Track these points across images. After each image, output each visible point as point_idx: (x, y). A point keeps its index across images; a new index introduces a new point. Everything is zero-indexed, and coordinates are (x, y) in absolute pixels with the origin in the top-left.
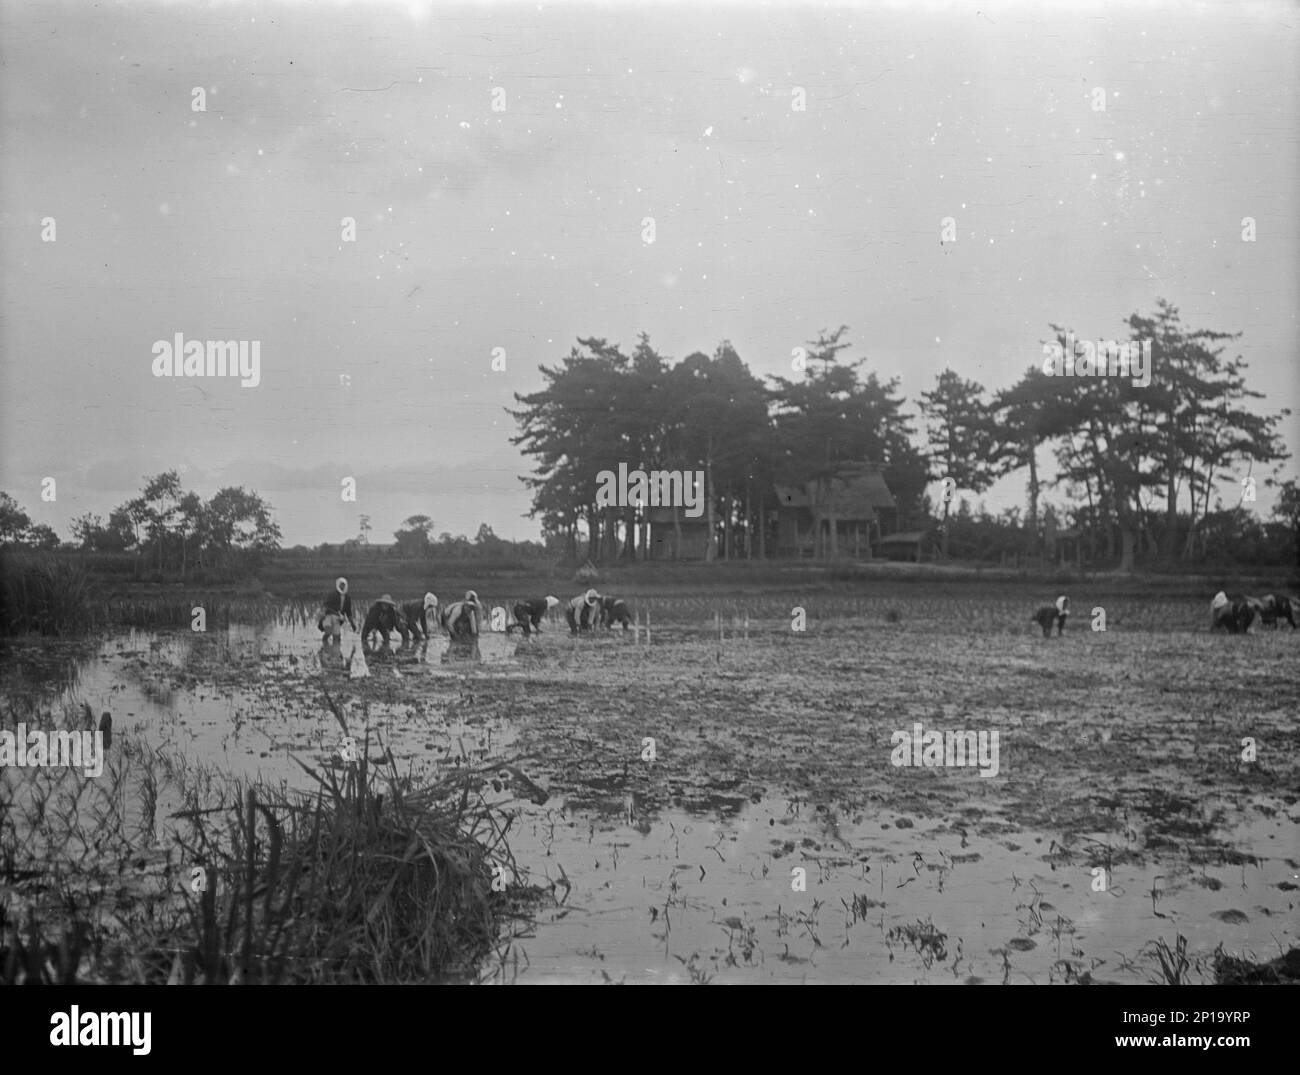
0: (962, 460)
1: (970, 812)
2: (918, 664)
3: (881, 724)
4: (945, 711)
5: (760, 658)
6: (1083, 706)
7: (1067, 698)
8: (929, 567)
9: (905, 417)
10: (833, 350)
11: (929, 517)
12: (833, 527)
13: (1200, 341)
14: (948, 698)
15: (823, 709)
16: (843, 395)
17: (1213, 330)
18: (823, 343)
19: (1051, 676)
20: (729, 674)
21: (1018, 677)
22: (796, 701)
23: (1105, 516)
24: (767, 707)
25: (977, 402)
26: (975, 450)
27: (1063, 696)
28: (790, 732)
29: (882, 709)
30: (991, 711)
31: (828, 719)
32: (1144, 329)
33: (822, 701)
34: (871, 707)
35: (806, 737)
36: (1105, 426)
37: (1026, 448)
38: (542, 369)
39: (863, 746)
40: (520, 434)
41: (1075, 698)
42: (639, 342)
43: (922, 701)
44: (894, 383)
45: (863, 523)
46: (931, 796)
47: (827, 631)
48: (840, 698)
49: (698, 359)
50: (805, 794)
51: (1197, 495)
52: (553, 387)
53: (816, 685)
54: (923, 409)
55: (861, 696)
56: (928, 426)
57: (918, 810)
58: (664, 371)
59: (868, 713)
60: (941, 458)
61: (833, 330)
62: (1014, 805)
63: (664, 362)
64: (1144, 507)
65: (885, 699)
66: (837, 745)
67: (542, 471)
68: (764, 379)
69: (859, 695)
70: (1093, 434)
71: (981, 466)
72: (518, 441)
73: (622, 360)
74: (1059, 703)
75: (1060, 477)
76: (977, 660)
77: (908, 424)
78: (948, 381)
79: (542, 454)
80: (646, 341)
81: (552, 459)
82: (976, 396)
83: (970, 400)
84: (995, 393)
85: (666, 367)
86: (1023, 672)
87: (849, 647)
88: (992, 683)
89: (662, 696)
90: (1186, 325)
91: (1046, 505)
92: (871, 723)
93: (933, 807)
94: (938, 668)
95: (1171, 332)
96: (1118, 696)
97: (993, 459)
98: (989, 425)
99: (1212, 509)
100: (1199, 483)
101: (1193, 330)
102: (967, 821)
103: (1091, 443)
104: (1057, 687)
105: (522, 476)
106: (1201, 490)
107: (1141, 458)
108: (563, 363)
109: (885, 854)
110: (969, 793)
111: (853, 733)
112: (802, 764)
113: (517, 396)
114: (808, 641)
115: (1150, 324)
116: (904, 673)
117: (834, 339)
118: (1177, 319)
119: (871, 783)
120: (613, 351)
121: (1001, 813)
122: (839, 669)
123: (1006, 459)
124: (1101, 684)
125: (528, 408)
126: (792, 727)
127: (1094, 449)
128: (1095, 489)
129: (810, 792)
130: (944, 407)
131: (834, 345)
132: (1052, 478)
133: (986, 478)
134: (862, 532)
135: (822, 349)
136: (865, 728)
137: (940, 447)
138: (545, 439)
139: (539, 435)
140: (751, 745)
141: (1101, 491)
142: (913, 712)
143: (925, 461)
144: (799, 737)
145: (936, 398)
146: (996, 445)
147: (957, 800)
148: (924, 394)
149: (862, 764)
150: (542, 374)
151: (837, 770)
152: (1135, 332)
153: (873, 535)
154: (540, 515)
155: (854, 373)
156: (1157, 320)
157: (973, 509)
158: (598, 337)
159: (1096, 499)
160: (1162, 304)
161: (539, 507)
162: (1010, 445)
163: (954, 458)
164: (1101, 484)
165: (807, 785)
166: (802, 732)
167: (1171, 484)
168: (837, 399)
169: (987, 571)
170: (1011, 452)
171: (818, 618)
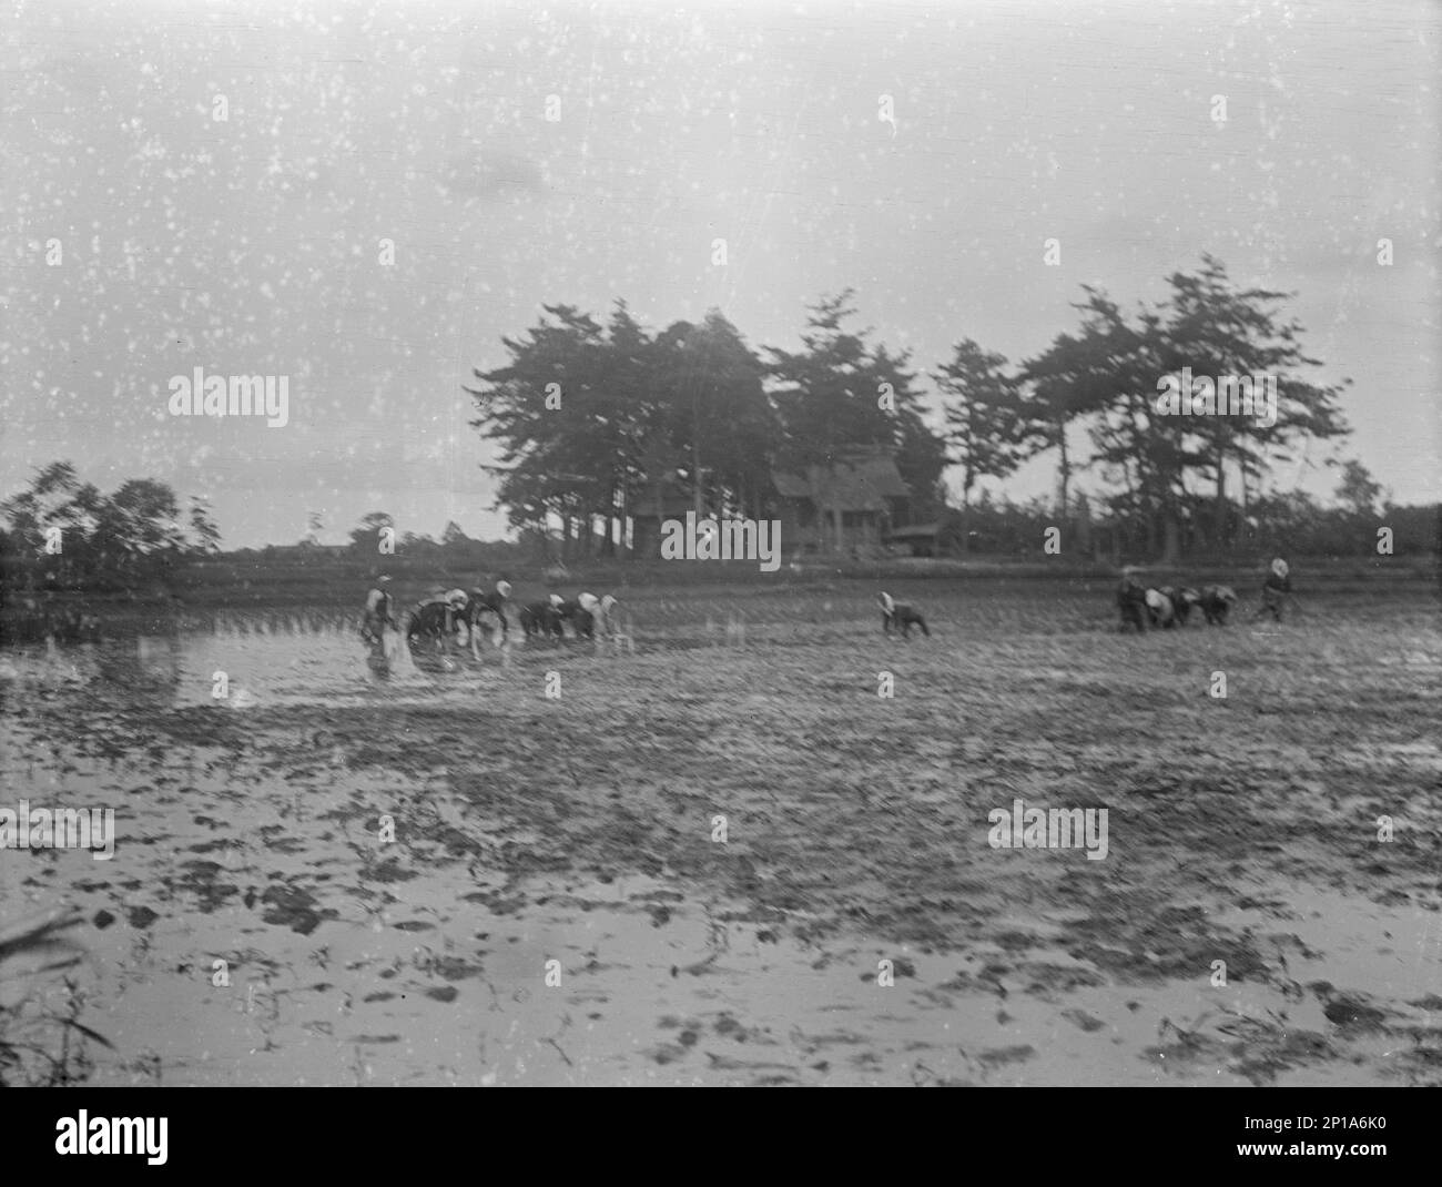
0: (984, 442)
1: (1012, 940)
2: (932, 679)
3: (875, 771)
4: (967, 747)
5: (731, 673)
6: (1154, 737)
7: (1129, 724)
8: (947, 562)
9: (918, 393)
10: (836, 316)
11: (945, 506)
12: (838, 518)
13: (1251, 302)
14: (971, 728)
15: (799, 747)
16: (847, 369)
17: (1264, 288)
18: (825, 308)
19: (1104, 693)
20: (686, 696)
21: (1061, 696)
22: (766, 734)
23: (1146, 504)
24: (723, 746)
25: (1000, 376)
26: (998, 430)
27: (1125, 723)
28: (744, 786)
29: (880, 744)
30: (1029, 745)
31: (803, 763)
32: (1188, 289)
33: (799, 734)
34: (866, 743)
35: (765, 794)
36: (1145, 401)
37: (1055, 426)
38: (507, 342)
39: (848, 810)
40: (481, 417)
41: (1141, 725)
42: (616, 309)
43: (937, 733)
44: (906, 355)
45: (870, 515)
46: (946, 907)
47: (823, 638)
48: (824, 730)
49: (681, 329)
50: (742, 906)
51: (1249, 477)
52: (517, 363)
53: (796, 709)
54: (939, 383)
55: (851, 727)
56: (944, 404)
57: (923, 937)
58: (644, 342)
59: (860, 753)
60: (960, 440)
61: (836, 293)
62: (1081, 924)
63: (644, 332)
64: (1190, 490)
65: (886, 731)
66: (811, 808)
67: (507, 459)
68: (759, 351)
69: (849, 724)
70: (1132, 409)
71: (1005, 448)
72: (478, 423)
73: (595, 329)
74: (1121, 732)
75: (1095, 458)
76: (1006, 672)
77: (921, 401)
78: (968, 353)
79: (506, 440)
80: (623, 307)
81: (517, 444)
82: (998, 369)
83: (992, 373)
84: (1020, 363)
85: (645, 337)
86: (1068, 688)
87: (845, 657)
88: (1027, 704)
89: (584, 729)
90: (1234, 284)
91: (1078, 492)
92: (864, 768)
93: (949, 928)
94: (959, 684)
95: (1218, 292)
96: (1199, 722)
97: (1017, 440)
98: (1014, 401)
99: (1266, 492)
100: (1250, 464)
101: (1244, 289)
102: (1006, 962)
103: (1128, 420)
104: (1114, 710)
105: (484, 464)
106: (1252, 471)
107: (1185, 436)
108: (529, 334)
109: (861, 1049)
110: (1007, 897)
111: (836, 787)
112: (752, 844)
113: (478, 374)
114: (797, 651)
115: (1193, 283)
116: (914, 692)
117: (838, 304)
118: (1224, 277)
119: (852, 880)
120: (585, 320)
121: (1061, 942)
122: (829, 687)
123: (1033, 438)
124: (1171, 703)
125: (489, 386)
126: (749, 778)
127: (1132, 427)
128: (1133, 472)
129: (754, 902)
130: (962, 382)
131: (837, 310)
132: (1085, 460)
133: (1010, 462)
134: (872, 524)
135: (825, 316)
136: (854, 778)
137: (959, 427)
138: (510, 422)
139: (503, 417)
140: (681, 811)
141: (1141, 475)
142: (923, 750)
143: (941, 443)
144: (755, 795)
145: (954, 371)
146: (1022, 423)
147: (987, 913)
148: (941, 367)
149: (842, 843)
150: (506, 347)
151: (803, 854)
152: (1178, 292)
153: (884, 528)
154: (505, 509)
155: (860, 343)
156: (1202, 278)
157: (995, 498)
158: (568, 304)
159: (1136, 484)
160: (1207, 260)
161: (504, 499)
162: (1037, 423)
163: (974, 439)
164: (1139, 467)
165: (750, 887)
166: (763, 786)
167: (1218, 466)
168: (842, 373)
169: (1012, 566)
170: (1039, 431)
171: (814, 621)
